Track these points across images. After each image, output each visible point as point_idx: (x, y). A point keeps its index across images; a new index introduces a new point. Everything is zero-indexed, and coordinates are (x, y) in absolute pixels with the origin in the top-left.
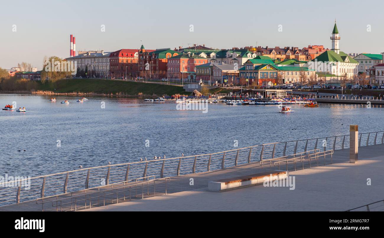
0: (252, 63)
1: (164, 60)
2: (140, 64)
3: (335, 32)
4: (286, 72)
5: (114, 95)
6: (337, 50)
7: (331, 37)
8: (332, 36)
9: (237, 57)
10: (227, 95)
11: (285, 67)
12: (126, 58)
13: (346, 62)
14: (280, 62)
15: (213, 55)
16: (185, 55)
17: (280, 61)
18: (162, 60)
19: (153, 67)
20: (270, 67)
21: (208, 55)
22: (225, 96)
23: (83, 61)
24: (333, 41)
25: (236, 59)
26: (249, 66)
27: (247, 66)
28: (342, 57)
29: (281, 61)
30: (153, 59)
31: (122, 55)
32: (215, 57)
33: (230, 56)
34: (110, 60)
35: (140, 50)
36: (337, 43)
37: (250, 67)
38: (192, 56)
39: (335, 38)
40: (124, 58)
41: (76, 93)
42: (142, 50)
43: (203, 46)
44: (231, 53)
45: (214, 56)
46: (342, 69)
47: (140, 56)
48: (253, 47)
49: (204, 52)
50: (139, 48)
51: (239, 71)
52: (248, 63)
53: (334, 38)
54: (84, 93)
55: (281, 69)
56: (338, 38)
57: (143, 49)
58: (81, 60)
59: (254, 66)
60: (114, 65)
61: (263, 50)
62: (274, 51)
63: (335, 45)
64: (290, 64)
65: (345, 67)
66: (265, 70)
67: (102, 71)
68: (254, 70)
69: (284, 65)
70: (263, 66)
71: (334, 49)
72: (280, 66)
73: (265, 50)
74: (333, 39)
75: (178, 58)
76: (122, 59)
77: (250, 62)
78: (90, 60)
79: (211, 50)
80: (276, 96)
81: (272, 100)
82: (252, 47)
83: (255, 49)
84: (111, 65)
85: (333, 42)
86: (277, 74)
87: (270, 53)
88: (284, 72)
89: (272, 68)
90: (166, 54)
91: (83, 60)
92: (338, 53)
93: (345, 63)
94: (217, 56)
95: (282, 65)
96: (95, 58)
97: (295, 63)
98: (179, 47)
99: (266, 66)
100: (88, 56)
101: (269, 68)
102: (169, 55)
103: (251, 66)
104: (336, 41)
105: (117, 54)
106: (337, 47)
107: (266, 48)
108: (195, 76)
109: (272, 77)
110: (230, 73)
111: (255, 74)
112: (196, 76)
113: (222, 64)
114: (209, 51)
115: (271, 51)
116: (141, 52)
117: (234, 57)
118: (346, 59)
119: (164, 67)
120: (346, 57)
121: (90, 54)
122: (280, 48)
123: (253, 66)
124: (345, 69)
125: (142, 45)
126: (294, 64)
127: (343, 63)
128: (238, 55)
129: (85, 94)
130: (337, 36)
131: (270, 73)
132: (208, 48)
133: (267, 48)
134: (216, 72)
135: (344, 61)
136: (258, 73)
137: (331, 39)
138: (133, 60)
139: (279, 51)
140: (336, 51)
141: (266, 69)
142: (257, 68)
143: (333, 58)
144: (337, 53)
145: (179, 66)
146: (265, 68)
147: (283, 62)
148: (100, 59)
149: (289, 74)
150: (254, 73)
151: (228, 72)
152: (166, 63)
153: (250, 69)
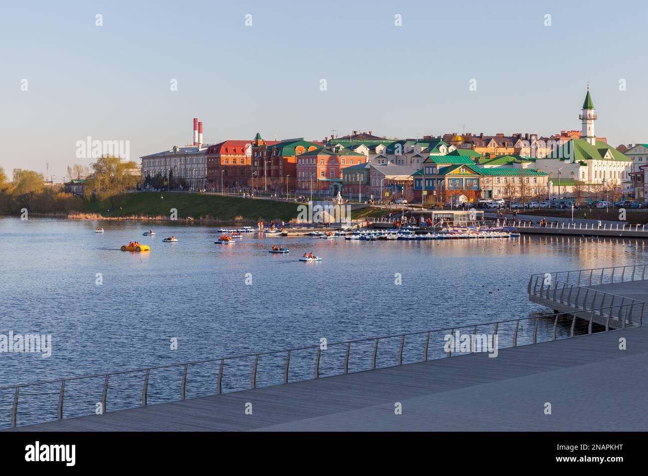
0: (434, 162)
1: (291, 160)
2: (254, 166)
3: (587, 106)
4: (495, 179)
5: (196, 220)
6: (591, 137)
7: (580, 116)
8: (581, 113)
9: (421, 152)
10: (376, 220)
11: (495, 169)
12: (232, 156)
13: (607, 160)
14: (489, 160)
15: (380, 148)
16: (327, 150)
17: (489, 158)
18: (287, 159)
19: (273, 170)
20: (466, 169)
21: (372, 149)
22: (372, 223)
23: (168, 162)
24: (585, 122)
25: (421, 155)
26: (429, 167)
27: (426, 167)
28: (599, 150)
29: (491, 158)
30: (274, 157)
31: (227, 150)
32: (384, 151)
33: (410, 150)
34: (208, 159)
35: (254, 141)
36: (591, 125)
37: (431, 169)
38: (338, 151)
39: (588, 116)
40: (229, 156)
41: (136, 218)
42: (257, 142)
43: (368, 134)
44: (412, 146)
45: (382, 152)
46: (599, 172)
47: (253, 151)
48: (458, 135)
49: (365, 144)
50: (253, 139)
51: (412, 177)
52: (427, 162)
53: (585, 117)
54: (149, 217)
55: (487, 173)
56: (592, 116)
57: (259, 140)
58: (164, 159)
59: (438, 168)
60: (212, 168)
61: (473, 139)
62: (493, 141)
63: (588, 129)
64: (506, 164)
65: (604, 169)
66: (457, 175)
67: (198, 178)
68: (438, 174)
69: (495, 166)
70: (454, 167)
71: (586, 137)
72: (487, 166)
73: (478, 139)
74: (584, 119)
75: (314, 154)
76: (227, 159)
77: (431, 161)
78: (178, 159)
79: (378, 141)
80: (452, 223)
81: (444, 229)
82: (456, 134)
83: (460, 139)
84: (209, 168)
85: (585, 124)
86: (478, 182)
87: (486, 145)
88: (490, 178)
89: (470, 171)
90: (296, 148)
91: (168, 160)
92: (594, 143)
93: (605, 162)
94: (389, 150)
95: (491, 166)
96: (186, 155)
97: (515, 162)
98: (332, 136)
99: (458, 168)
100: (175, 152)
101: (463, 171)
102: (300, 150)
103: (433, 167)
104: (588, 121)
105: (218, 149)
106: (591, 132)
107: (479, 135)
108: (341, 186)
109: (469, 188)
110: (400, 181)
111: (427, 181)
112: (343, 185)
113: (386, 165)
114: (375, 141)
115: (488, 141)
116: (256, 145)
117: (416, 153)
118: (607, 154)
119: (292, 170)
120: (607, 149)
121: (178, 150)
122: (505, 136)
123: (436, 167)
124: (604, 172)
125: (258, 134)
126: (512, 164)
127: (601, 161)
128: (422, 149)
129: (151, 218)
130: (591, 112)
131: (466, 179)
132: (377, 137)
133: (481, 137)
134: (375, 179)
135: (603, 158)
136: (444, 179)
137: (580, 119)
138: (245, 159)
139: (502, 140)
140: (588, 140)
141: (459, 172)
142: (444, 171)
143: (582, 152)
144: (591, 144)
145: (314, 169)
146: (456, 171)
147: (494, 159)
148: (195, 158)
149: (501, 181)
150: (438, 179)
151: (395, 179)
152: (295, 164)
153: (431, 172)
